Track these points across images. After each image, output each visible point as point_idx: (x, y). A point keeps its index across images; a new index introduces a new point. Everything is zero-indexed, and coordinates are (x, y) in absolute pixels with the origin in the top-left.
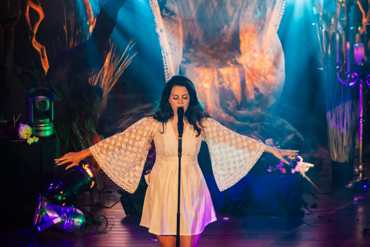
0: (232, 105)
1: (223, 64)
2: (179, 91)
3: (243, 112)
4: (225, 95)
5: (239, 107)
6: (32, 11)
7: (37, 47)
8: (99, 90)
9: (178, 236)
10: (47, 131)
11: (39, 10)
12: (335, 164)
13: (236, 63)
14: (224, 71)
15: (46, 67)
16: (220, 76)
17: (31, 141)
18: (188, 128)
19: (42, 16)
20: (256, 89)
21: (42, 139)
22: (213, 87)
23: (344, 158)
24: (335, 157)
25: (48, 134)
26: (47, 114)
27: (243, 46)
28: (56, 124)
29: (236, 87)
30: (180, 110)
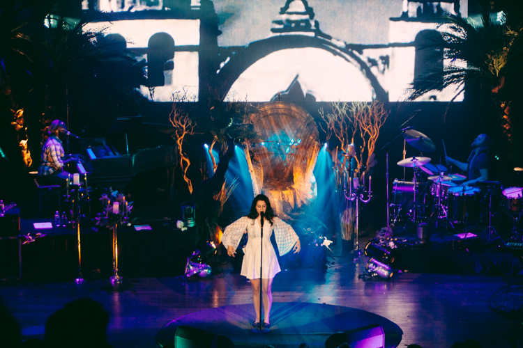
0: (289, 210)
1: (284, 189)
2: (261, 203)
3: (295, 214)
4: (285, 204)
5: (293, 211)
6: (184, 162)
7: (187, 180)
8: (219, 203)
9: (261, 279)
10: (191, 224)
11: (187, 160)
12: (344, 241)
13: (292, 188)
14: (285, 192)
15: (191, 191)
16: (283, 195)
17: (183, 229)
18: (266, 222)
19: (189, 164)
20: (302, 202)
21: (189, 228)
22: (279, 201)
23: (348, 238)
24: (344, 237)
25: (192, 225)
26: (191, 215)
27: (295, 179)
28: (196, 221)
29: (291, 200)
30: (262, 213)
